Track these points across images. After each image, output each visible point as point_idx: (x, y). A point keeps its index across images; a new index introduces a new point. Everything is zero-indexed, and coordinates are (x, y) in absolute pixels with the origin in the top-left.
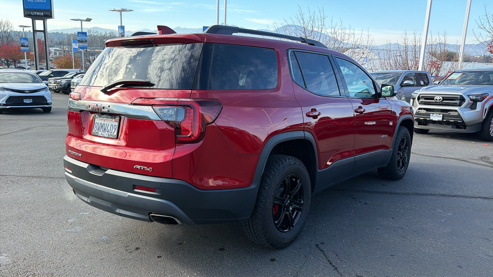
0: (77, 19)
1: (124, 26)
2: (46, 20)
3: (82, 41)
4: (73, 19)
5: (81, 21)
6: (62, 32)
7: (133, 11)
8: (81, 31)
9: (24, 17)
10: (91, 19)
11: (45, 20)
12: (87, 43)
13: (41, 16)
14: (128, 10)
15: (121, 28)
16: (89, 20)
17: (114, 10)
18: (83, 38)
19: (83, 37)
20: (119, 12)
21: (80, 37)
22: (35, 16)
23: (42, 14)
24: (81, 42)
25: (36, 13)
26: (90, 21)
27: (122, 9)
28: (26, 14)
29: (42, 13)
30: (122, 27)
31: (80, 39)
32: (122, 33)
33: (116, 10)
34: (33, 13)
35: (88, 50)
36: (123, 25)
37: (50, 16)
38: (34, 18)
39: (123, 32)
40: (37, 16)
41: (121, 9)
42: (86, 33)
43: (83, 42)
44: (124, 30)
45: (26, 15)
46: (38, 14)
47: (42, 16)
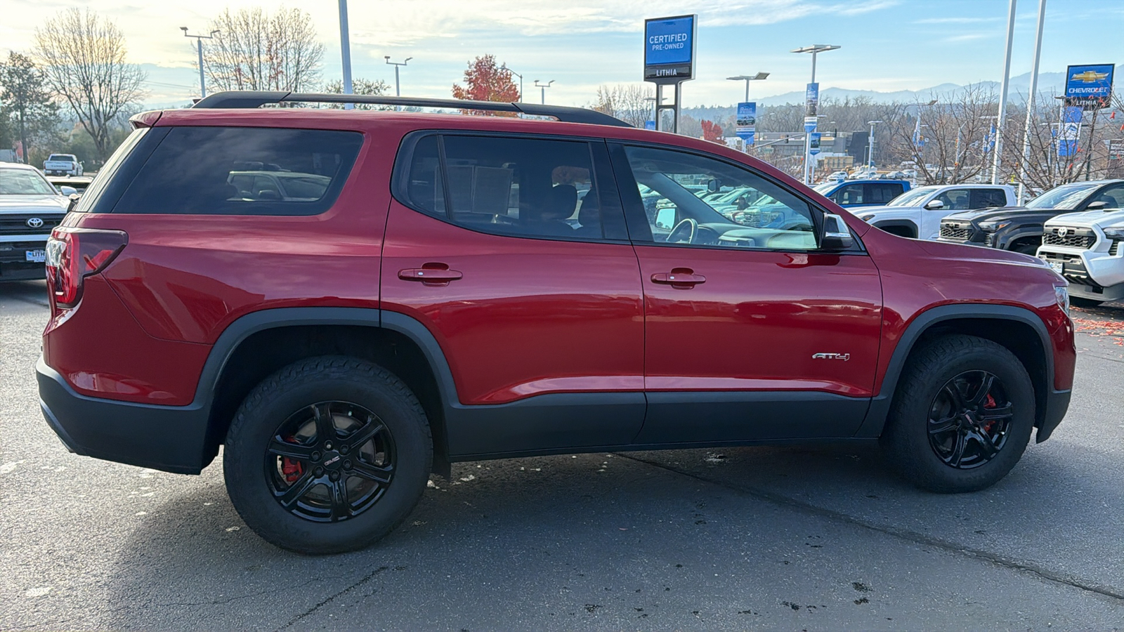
0: (738, 76)
1: (818, 84)
2: (681, 83)
3: (745, 121)
4: (733, 76)
5: (748, 79)
6: (762, 104)
7: (840, 47)
8: (745, 101)
9: (645, 80)
10: (768, 74)
11: (679, 85)
12: (754, 125)
13: (672, 76)
14: (829, 47)
15: (812, 87)
16: (762, 76)
17: (800, 50)
18: (747, 116)
19: (748, 114)
20: (812, 54)
21: (742, 113)
22: (662, 77)
23: (675, 73)
24: (743, 124)
25: (664, 71)
26: (765, 78)
27: (815, 46)
28: (648, 74)
29: (675, 70)
30: (814, 87)
31: (742, 118)
32: (814, 98)
33: (804, 49)
34: (659, 71)
35: (789, 140)
36: (816, 82)
37: (688, 76)
38: (661, 80)
39: (814, 96)
40: (665, 76)
41: (813, 47)
42: (754, 105)
43: (747, 124)
44: (817, 93)
45: (648, 78)
46: (668, 72)
47: (675, 76)
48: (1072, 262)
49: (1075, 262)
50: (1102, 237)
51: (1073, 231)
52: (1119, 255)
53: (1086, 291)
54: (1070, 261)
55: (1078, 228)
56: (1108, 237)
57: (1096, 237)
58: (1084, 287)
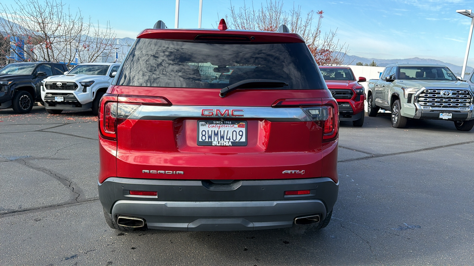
48: (68, 96)
49: (69, 96)
50: (80, 86)
51: (66, 84)
52: (88, 92)
53: (73, 107)
54: (67, 96)
55: (67, 82)
56: (82, 85)
57: (78, 85)
58: (71, 106)
